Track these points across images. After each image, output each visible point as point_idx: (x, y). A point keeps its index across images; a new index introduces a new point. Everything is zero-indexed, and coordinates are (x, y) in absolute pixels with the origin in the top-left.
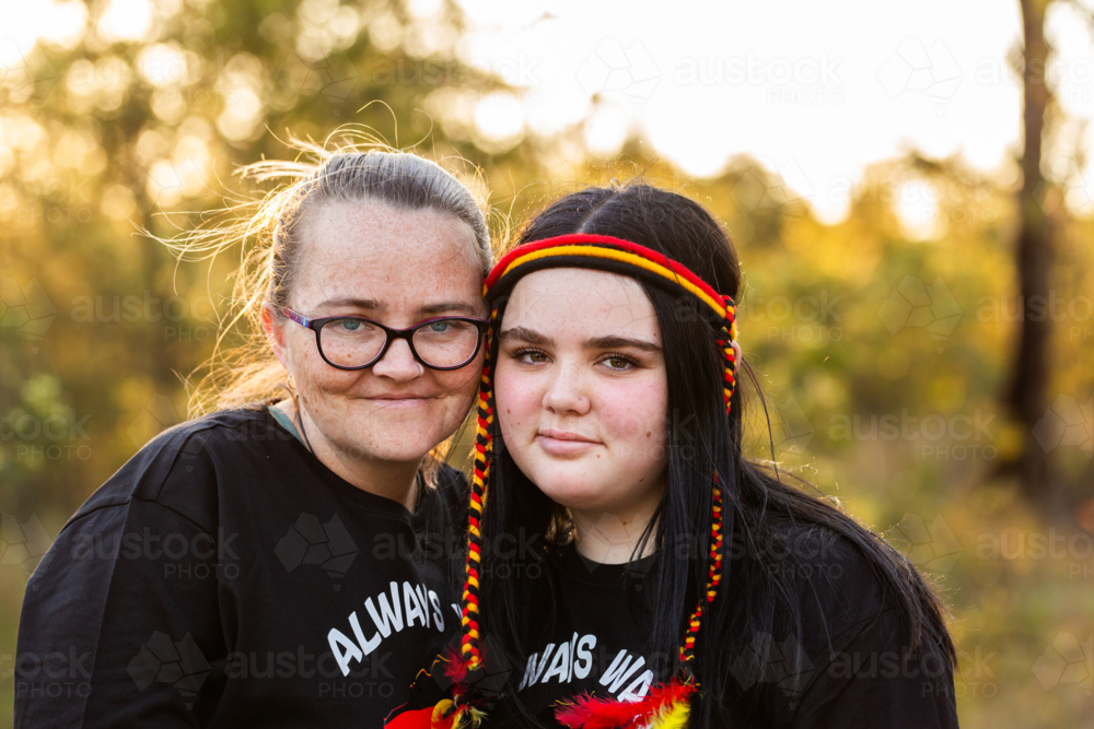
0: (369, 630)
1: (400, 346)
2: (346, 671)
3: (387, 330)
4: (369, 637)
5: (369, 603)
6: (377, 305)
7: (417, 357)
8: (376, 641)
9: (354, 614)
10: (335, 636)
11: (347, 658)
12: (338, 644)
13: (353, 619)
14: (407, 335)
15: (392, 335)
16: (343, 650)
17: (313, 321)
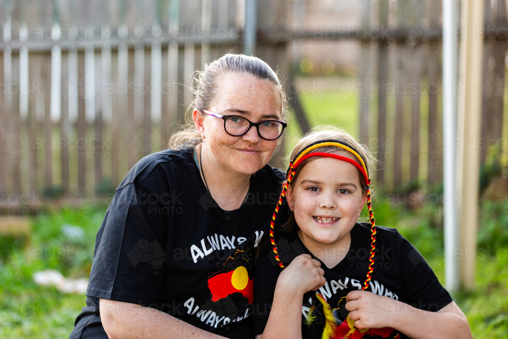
0: (208, 246)
1: (254, 129)
2: (195, 261)
3: (250, 122)
4: (208, 249)
5: (208, 237)
6: (247, 112)
7: (259, 135)
8: (210, 251)
9: (203, 240)
10: (194, 248)
11: (197, 256)
12: (194, 250)
13: (203, 242)
14: (257, 125)
15: (252, 124)
16: (196, 253)
17: (224, 116)
